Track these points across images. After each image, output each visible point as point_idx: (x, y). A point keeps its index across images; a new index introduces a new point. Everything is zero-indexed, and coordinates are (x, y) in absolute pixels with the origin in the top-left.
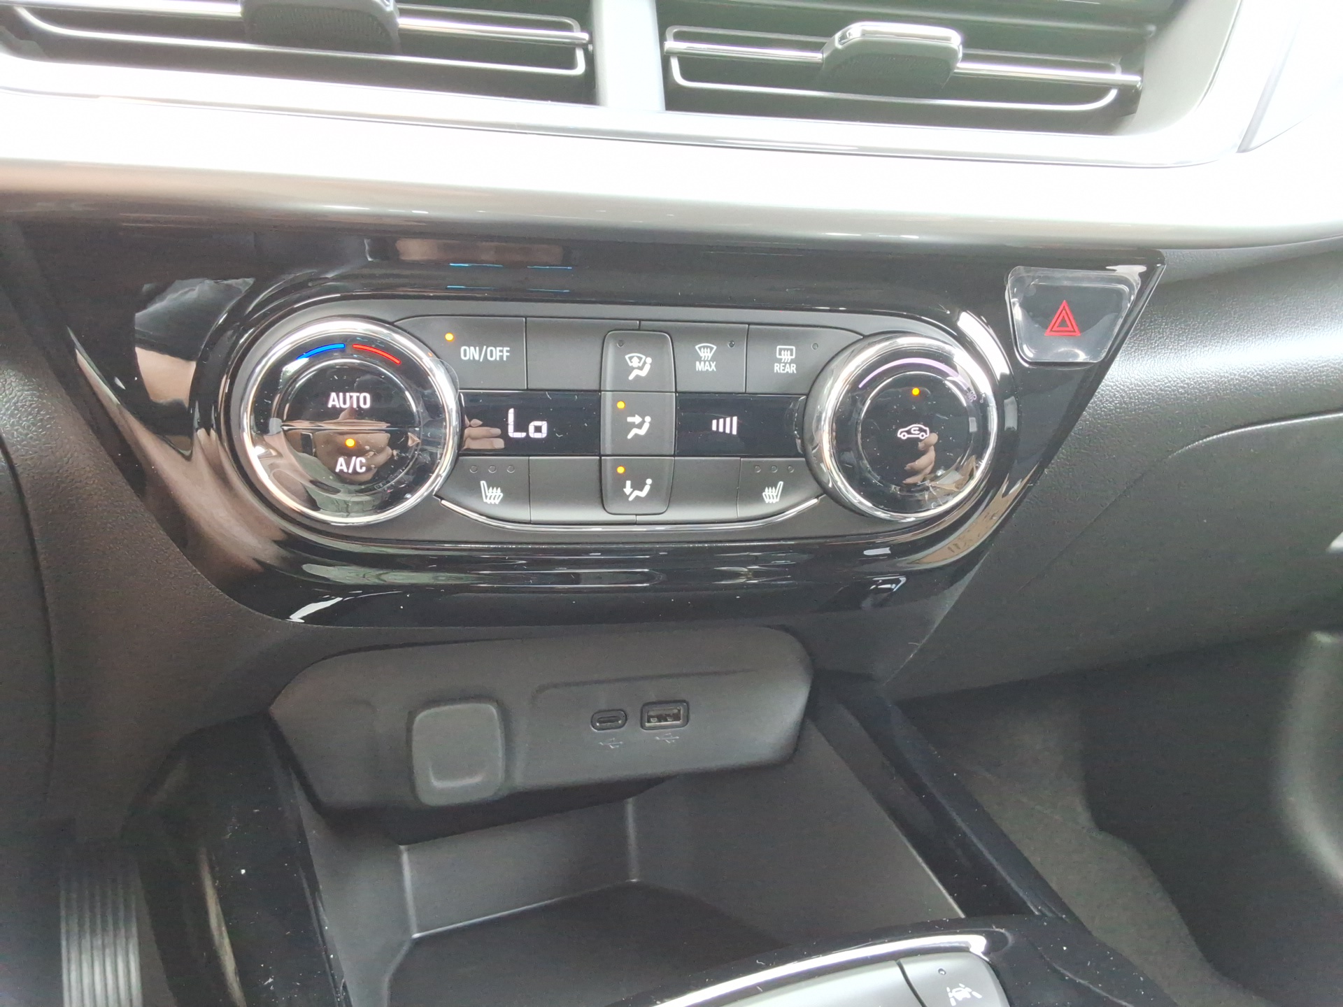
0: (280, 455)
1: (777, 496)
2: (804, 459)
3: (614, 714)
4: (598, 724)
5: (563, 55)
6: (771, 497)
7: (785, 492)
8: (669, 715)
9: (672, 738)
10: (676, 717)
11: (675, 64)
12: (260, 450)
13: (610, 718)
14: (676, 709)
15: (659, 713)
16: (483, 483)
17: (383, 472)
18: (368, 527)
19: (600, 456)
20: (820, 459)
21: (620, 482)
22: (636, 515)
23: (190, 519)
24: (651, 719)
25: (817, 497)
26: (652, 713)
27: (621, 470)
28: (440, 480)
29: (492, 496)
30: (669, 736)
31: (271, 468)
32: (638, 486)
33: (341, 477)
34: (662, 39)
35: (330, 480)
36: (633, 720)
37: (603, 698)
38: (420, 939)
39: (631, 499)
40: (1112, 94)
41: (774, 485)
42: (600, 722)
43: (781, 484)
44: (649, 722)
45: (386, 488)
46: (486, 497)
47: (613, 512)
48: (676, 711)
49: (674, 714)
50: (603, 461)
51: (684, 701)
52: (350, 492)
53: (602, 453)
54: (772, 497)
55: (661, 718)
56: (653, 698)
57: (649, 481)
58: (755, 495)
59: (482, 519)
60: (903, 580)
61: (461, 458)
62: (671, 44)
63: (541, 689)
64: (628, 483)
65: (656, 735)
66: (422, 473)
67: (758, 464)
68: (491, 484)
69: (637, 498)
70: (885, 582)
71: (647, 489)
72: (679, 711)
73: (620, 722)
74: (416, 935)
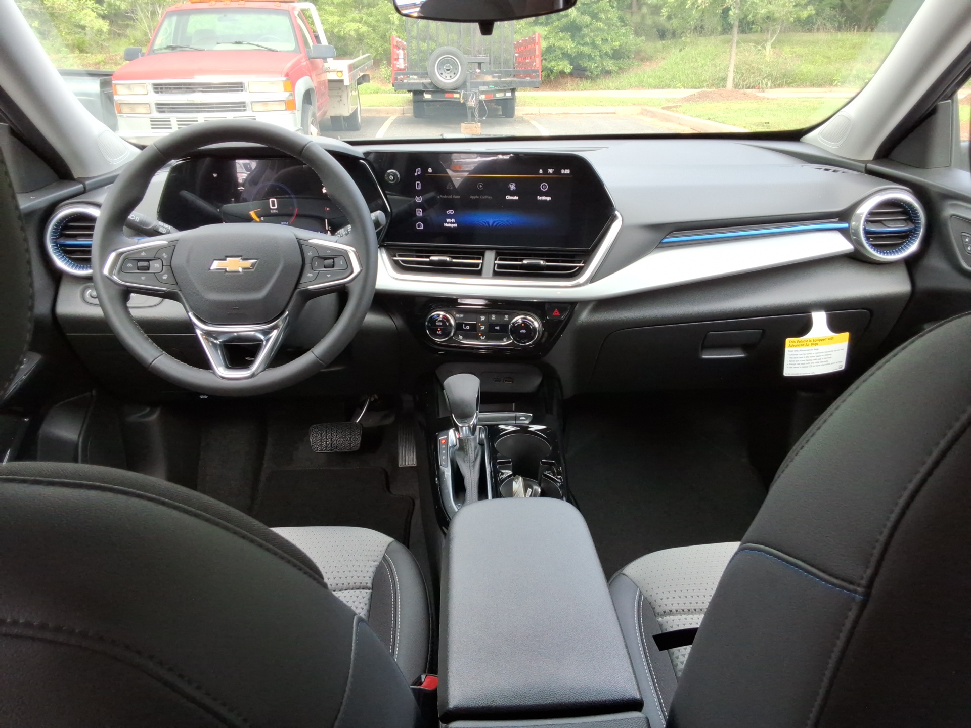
3: (498, 379)
4: (494, 381)
5: (477, 265)
10: (511, 381)
11: (496, 266)
14: (510, 379)
21: (480, 336)
26: (505, 380)
28: (452, 335)
32: (483, 337)
34: (495, 260)
36: (502, 381)
37: (495, 375)
40: (577, 268)
44: (505, 382)
51: (512, 378)
54: (505, 340)
55: (507, 381)
56: (506, 377)
57: (485, 337)
62: (496, 262)
63: (483, 373)
68: (461, 335)
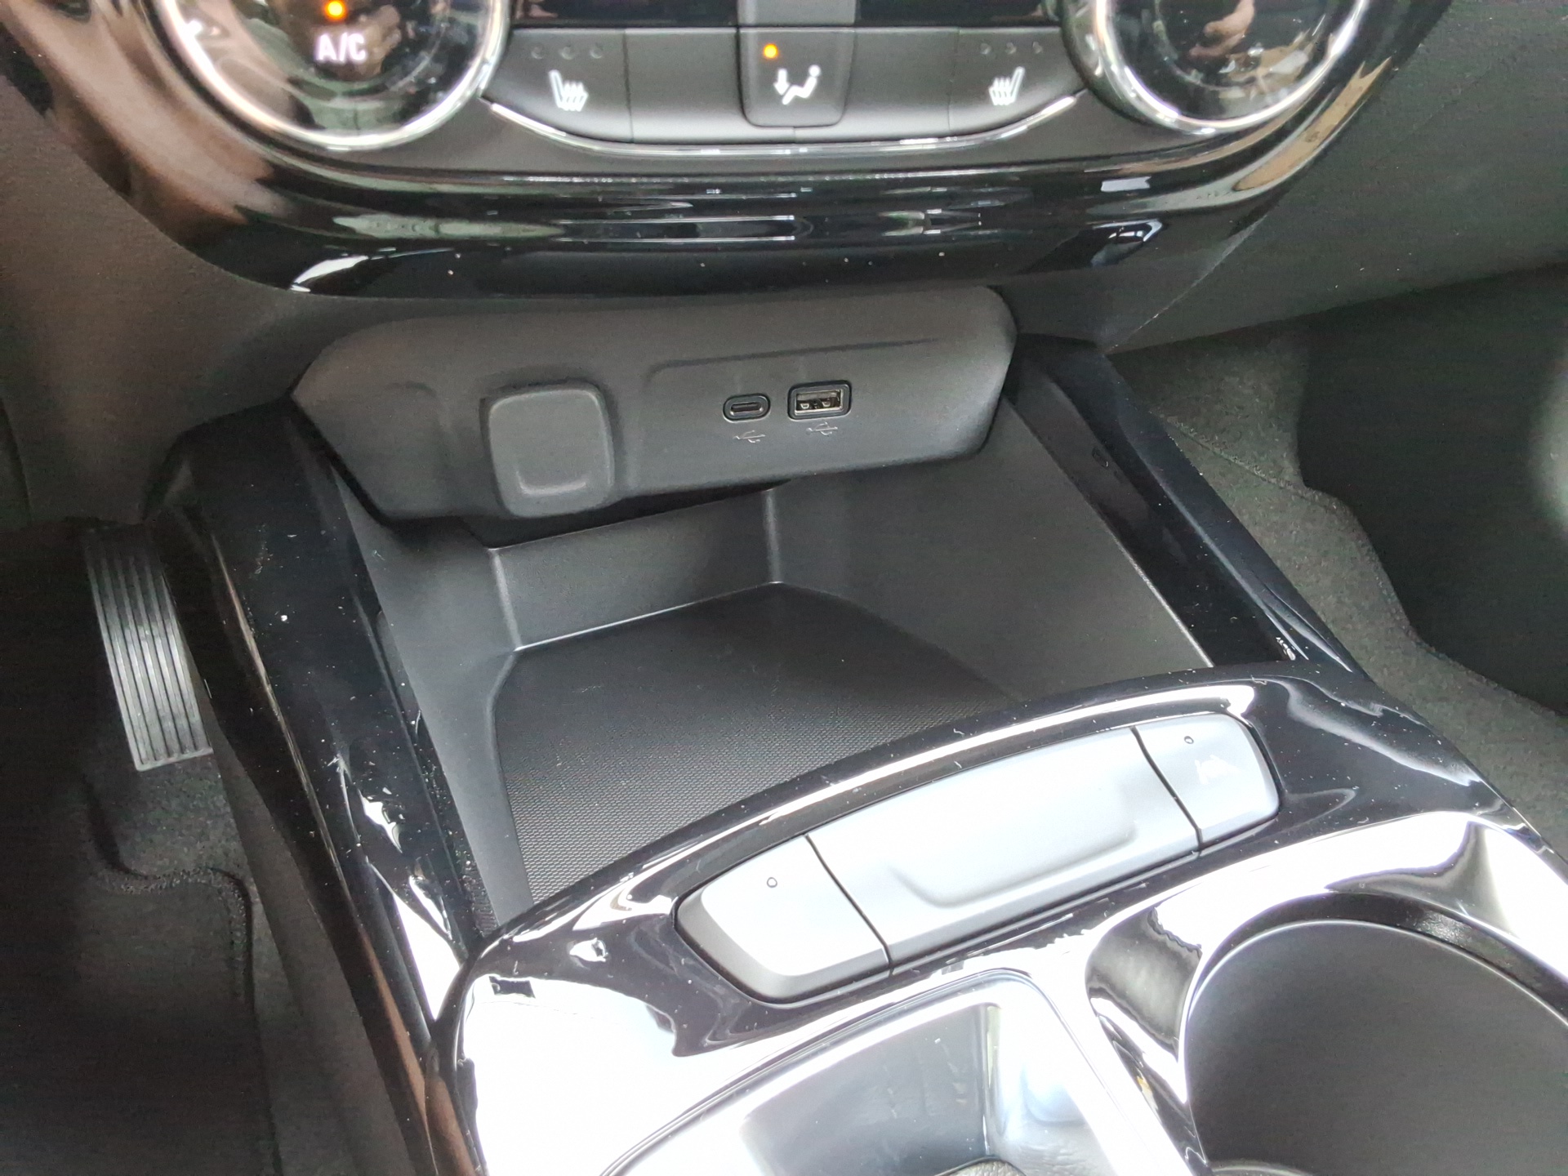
0: (225, 33)
1: (1012, 93)
2: (1056, 30)
3: (754, 399)
4: (732, 413)
6: (1003, 95)
7: (1027, 85)
8: (825, 400)
9: (829, 428)
10: (835, 402)
12: (196, 26)
13: (747, 405)
14: (835, 392)
15: (813, 397)
16: (555, 76)
17: (395, 61)
18: (386, 151)
19: (738, 26)
20: (1087, 27)
21: (769, 72)
22: (795, 127)
23: (128, 153)
24: (802, 405)
25: (1073, 94)
26: (801, 398)
27: (771, 52)
28: (488, 71)
29: (570, 97)
30: (825, 426)
31: (214, 54)
32: (798, 78)
33: (329, 70)
35: (309, 75)
36: (778, 406)
37: (739, 379)
38: (525, 652)
39: (786, 101)
41: (1007, 73)
42: (735, 411)
43: (1019, 72)
44: (799, 408)
45: (405, 84)
46: (561, 98)
47: (761, 122)
48: (834, 394)
49: (831, 398)
50: (742, 39)
51: (846, 382)
52: (351, 94)
53: (741, 21)
54: (1004, 93)
55: (814, 404)
56: (804, 379)
57: (815, 71)
58: (974, 91)
59: (560, 137)
60: (1156, 226)
61: (518, 32)
63: (655, 369)
64: (782, 74)
65: (810, 425)
66: (456, 59)
67: (988, 40)
68: (568, 77)
69: (797, 101)
70: (1128, 229)
71: (811, 83)
72: (839, 394)
73: (761, 409)
74: (520, 648)
